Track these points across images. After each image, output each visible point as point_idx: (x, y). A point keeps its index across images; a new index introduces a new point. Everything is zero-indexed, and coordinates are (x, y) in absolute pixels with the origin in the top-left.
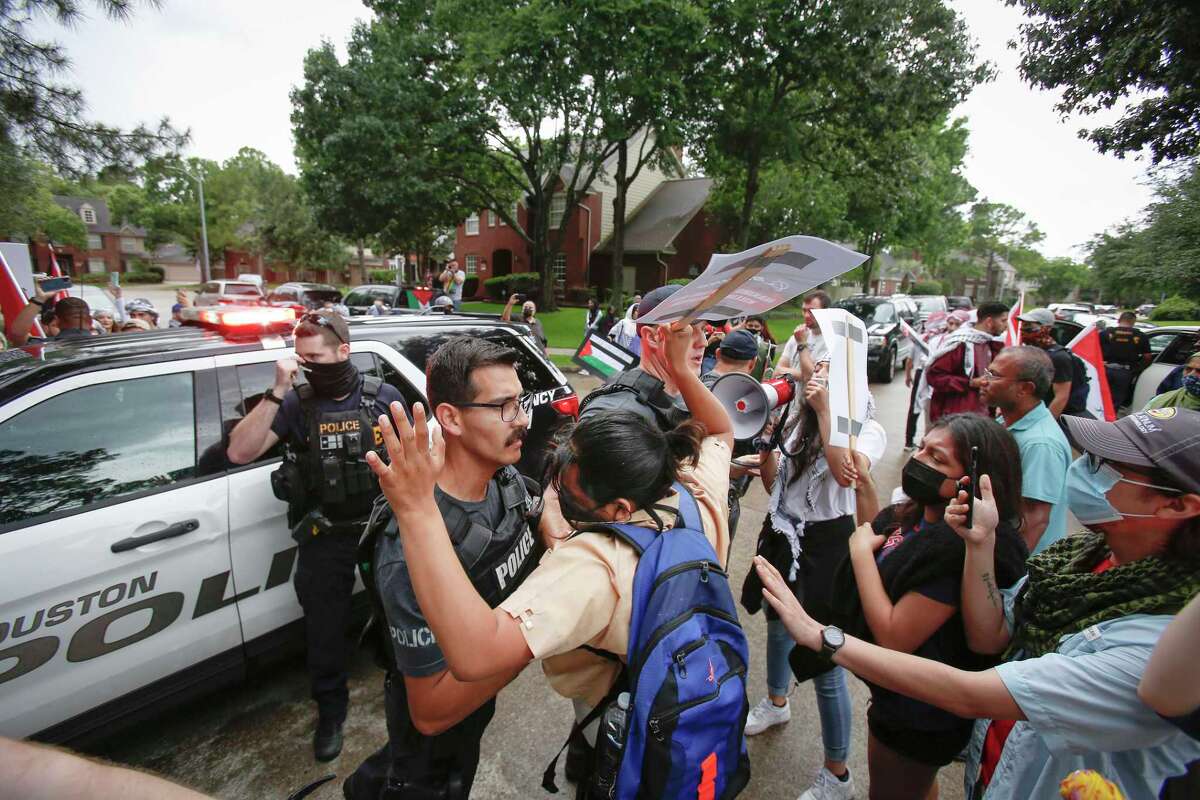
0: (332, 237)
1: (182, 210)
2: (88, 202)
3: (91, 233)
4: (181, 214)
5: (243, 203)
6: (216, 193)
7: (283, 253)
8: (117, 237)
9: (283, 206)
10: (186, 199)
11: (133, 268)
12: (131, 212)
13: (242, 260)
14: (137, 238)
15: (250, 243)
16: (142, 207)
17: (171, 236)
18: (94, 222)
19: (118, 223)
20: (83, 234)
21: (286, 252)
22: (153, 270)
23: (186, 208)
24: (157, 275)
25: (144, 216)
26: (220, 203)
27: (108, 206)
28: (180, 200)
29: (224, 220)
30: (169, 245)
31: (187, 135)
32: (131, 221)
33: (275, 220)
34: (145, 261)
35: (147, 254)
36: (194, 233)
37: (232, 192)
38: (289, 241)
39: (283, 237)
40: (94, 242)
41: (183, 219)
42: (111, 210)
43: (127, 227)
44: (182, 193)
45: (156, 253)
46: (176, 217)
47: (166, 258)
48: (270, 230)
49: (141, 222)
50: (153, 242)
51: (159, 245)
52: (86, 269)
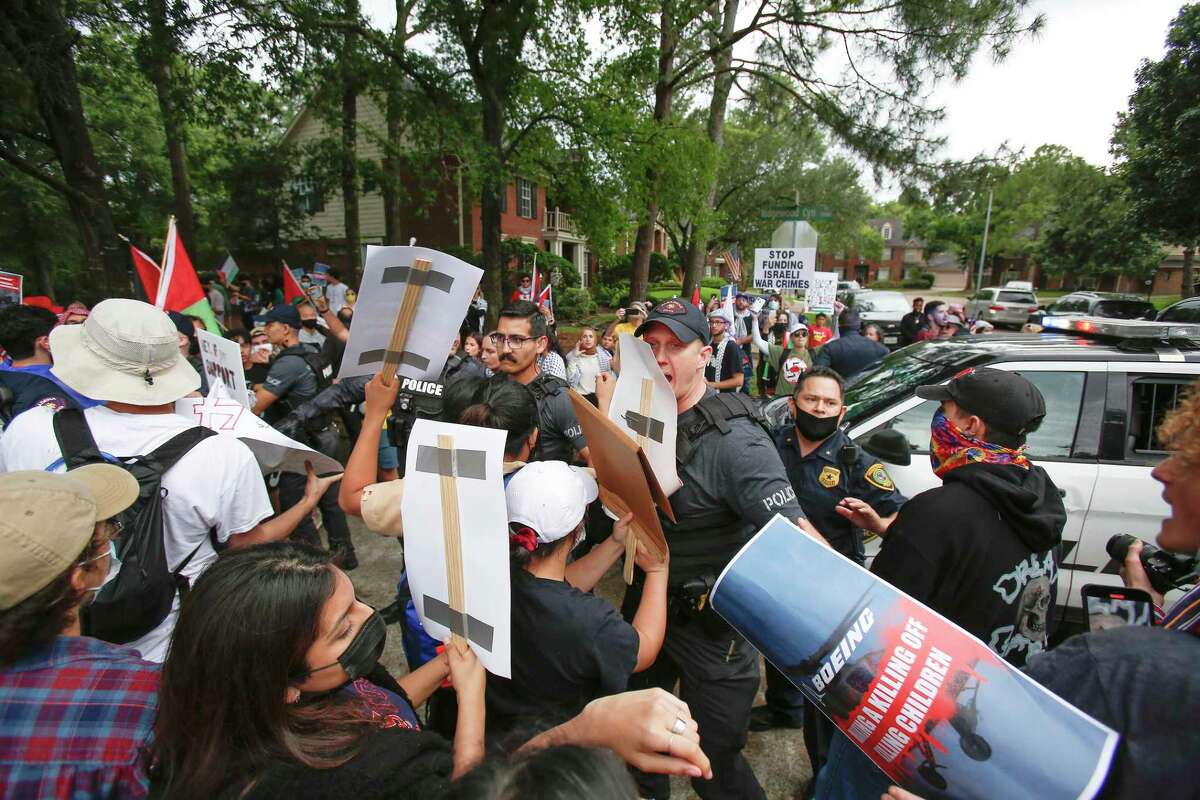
0: (1144, 236)
1: (964, 220)
2: (890, 222)
3: (886, 247)
4: (962, 224)
5: (1029, 207)
6: (1001, 199)
7: (1068, 257)
8: (903, 249)
9: (1085, 204)
10: (969, 211)
11: (910, 276)
12: (920, 226)
13: (1012, 266)
14: (919, 249)
15: (1031, 248)
16: (930, 221)
17: (946, 245)
18: (890, 237)
19: (906, 237)
20: (881, 248)
21: (1071, 256)
22: (924, 277)
23: (968, 218)
24: (927, 282)
25: (929, 229)
26: (1003, 209)
27: (903, 224)
28: (963, 211)
29: (1003, 226)
30: (942, 254)
31: (1021, 152)
32: (917, 235)
33: (1069, 222)
34: (920, 269)
35: (923, 263)
36: (970, 242)
37: (1019, 196)
38: (1080, 244)
39: (1074, 240)
40: (886, 254)
41: (963, 228)
42: (905, 226)
43: (914, 240)
44: (966, 204)
45: (930, 261)
46: (957, 228)
47: (938, 266)
48: (1061, 232)
49: (926, 235)
50: (929, 253)
51: (934, 254)
52: (876, 277)
